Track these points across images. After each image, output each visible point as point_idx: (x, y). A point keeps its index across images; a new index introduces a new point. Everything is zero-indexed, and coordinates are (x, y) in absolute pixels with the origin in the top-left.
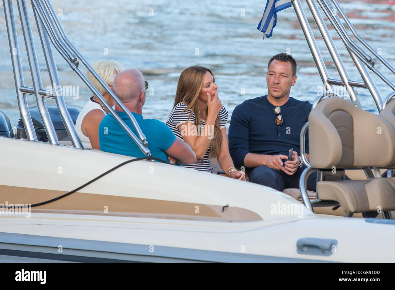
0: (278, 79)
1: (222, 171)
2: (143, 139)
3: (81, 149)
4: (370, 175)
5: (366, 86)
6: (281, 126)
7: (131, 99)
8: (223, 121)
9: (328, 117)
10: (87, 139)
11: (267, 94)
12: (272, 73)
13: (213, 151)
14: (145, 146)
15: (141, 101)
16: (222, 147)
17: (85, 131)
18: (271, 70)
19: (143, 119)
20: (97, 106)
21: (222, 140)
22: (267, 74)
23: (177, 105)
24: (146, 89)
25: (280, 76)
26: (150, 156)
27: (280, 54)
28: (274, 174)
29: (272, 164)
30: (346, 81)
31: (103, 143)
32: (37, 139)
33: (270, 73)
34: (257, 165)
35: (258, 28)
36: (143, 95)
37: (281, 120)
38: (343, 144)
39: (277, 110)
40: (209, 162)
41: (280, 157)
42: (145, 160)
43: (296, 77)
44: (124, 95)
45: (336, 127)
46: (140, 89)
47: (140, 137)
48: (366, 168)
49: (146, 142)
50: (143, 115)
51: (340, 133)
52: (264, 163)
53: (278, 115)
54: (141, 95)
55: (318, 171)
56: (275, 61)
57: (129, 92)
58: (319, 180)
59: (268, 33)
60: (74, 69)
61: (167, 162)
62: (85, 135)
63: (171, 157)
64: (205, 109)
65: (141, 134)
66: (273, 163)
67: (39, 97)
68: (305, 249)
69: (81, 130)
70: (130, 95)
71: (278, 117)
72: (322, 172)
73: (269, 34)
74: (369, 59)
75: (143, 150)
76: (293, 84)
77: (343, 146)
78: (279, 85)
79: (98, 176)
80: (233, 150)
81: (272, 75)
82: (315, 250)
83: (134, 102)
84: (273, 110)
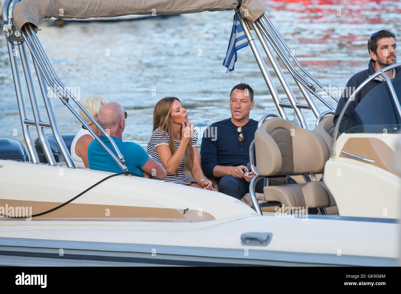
0: (239, 105)
1: (194, 181)
2: (121, 158)
3: (73, 168)
4: (308, 180)
5: (309, 107)
6: (243, 142)
7: (112, 126)
8: (194, 140)
9: (270, 134)
10: (80, 159)
11: (231, 117)
12: (234, 100)
13: (186, 165)
14: (123, 163)
15: (121, 127)
16: (194, 161)
17: (78, 153)
18: (233, 98)
19: (123, 142)
20: (86, 132)
21: (193, 156)
22: (230, 101)
23: (156, 130)
24: (126, 117)
25: (241, 102)
26: (127, 171)
27: (240, 85)
28: (236, 182)
29: (235, 174)
30: (294, 104)
31: (91, 163)
32: (39, 162)
33: (233, 100)
34: (223, 175)
35: (224, 64)
36: (122, 122)
37: (243, 138)
38: (282, 156)
39: (239, 130)
40: (184, 174)
41: (240, 167)
42: (123, 175)
43: (254, 102)
44: (106, 123)
45: (277, 143)
46: (119, 117)
47: (118, 157)
48: (305, 174)
49: (124, 161)
50: (122, 139)
51: (280, 147)
52: (229, 173)
53: (239, 133)
54: (121, 122)
55: (265, 178)
56: (236, 90)
57: (111, 120)
58: (266, 185)
59: (231, 67)
60: (65, 104)
61: (142, 176)
62: (78, 156)
63: (146, 173)
64: (179, 131)
65: (120, 154)
66: (236, 172)
67: (39, 127)
68: (248, 241)
69: (75, 152)
70: (112, 122)
71: (240, 135)
72: (268, 179)
73: (231, 69)
74: (311, 85)
75: (121, 167)
76: (251, 108)
77: (282, 157)
78: (240, 109)
79: (87, 189)
80: (204, 164)
81: (234, 102)
82: (255, 242)
83: (115, 128)
84: (236, 129)
